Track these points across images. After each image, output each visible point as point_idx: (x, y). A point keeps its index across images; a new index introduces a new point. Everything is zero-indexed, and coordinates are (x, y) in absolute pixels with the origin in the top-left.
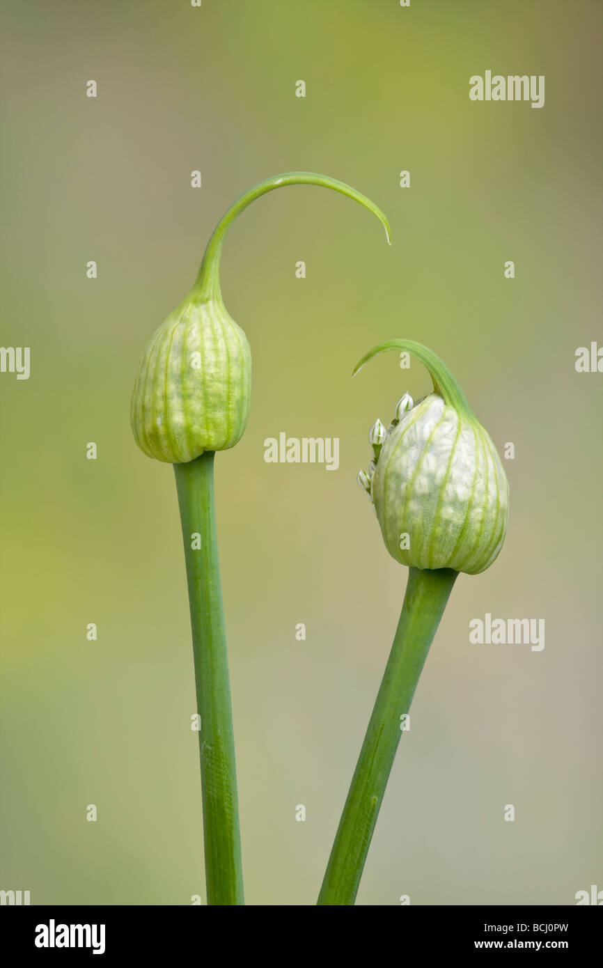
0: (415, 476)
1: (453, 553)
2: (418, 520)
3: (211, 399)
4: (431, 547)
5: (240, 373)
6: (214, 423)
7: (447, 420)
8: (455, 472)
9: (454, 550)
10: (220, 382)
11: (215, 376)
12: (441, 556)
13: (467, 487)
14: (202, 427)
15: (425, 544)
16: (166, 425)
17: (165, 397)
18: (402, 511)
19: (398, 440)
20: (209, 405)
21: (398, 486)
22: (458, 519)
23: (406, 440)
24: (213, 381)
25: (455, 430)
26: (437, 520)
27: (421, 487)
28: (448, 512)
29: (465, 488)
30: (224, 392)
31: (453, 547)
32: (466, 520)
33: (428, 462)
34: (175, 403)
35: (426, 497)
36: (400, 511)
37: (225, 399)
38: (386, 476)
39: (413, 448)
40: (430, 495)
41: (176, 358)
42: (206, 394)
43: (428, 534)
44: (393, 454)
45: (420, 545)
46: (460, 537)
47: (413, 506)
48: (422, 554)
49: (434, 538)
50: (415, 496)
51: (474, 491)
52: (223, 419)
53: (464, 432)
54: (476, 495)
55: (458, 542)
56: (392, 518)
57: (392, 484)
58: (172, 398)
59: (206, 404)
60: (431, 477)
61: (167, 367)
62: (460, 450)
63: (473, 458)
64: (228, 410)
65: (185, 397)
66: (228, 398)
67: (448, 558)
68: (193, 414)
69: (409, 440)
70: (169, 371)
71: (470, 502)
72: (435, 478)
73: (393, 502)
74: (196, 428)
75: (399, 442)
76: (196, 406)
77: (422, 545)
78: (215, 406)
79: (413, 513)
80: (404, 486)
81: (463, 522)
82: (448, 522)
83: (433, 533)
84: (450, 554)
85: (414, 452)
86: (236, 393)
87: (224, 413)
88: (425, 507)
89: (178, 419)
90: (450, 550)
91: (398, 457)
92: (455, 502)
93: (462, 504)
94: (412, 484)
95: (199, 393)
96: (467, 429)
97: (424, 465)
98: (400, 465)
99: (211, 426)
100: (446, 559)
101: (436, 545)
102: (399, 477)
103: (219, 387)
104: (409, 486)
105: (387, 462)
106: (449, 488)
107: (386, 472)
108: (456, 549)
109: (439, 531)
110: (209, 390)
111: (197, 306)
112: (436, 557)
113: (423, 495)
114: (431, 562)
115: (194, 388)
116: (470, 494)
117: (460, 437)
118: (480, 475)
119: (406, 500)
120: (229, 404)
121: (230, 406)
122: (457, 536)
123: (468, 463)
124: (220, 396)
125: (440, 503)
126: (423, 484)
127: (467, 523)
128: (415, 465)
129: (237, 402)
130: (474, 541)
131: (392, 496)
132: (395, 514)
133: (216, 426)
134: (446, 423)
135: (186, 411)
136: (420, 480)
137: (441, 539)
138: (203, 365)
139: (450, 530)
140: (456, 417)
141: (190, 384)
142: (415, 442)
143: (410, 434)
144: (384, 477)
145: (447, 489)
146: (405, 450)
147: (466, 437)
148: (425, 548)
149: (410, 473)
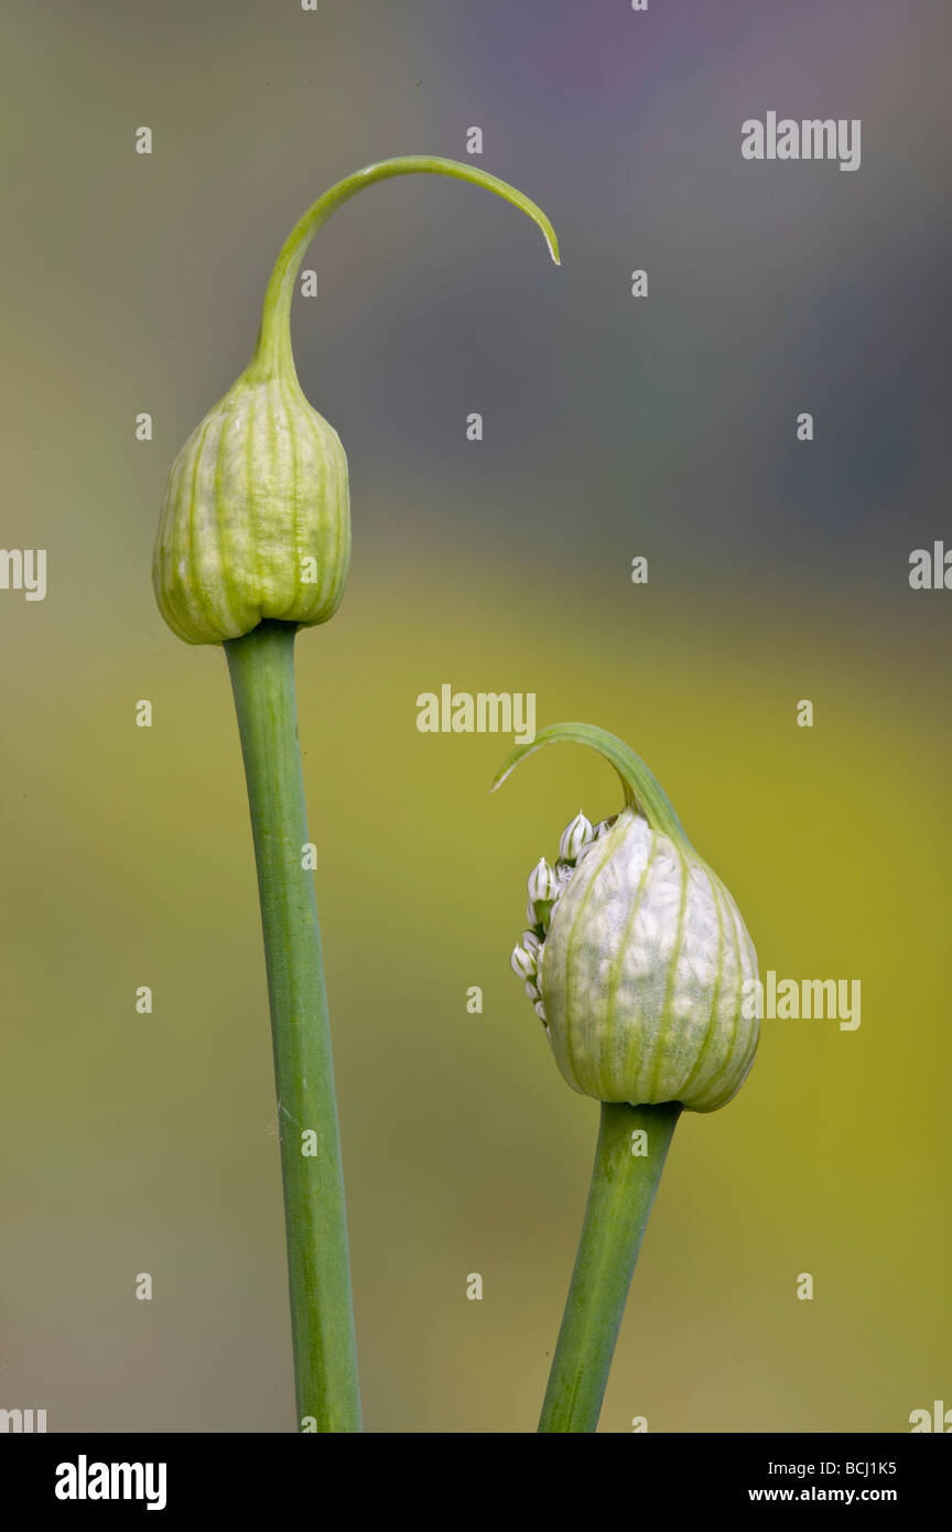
0: (623, 947)
1: (692, 1074)
2: (633, 1022)
3: (265, 525)
4: (657, 1066)
5: (318, 487)
6: (271, 565)
7: (661, 852)
8: (690, 938)
9: (694, 1069)
10: (279, 498)
11: (269, 487)
12: (672, 1080)
13: (711, 962)
14: (250, 571)
15: (647, 1061)
16: (193, 572)
17: (191, 529)
18: (605, 1008)
19: (585, 890)
20: (260, 535)
21: (594, 968)
22: (700, 1018)
23: (599, 890)
24: (267, 496)
25: (678, 870)
26: (667, 1019)
27: (636, 965)
28: (683, 1005)
29: (708, 964)
30: (287, 514)
31: (692, 1064)
32: (711, 1018)
33: (643, 924)
34: (206, 536)
35: (645, 982)
36: (599, 1008)
37: (288, 525)
38: (569, 952)
39: (614, 901)
40: (651, 978)
41: (209, 465)
42: (254, 517)
43: (652, 1044)
44: (579, 914)
45: (636, 1065)
46: (704, 1046)
47: (623, 998)
48: (641, 1078)
49: (662, 1050)
50: (626, 982)
51: (721, 969)
52: (285, 558)
53: (693, 871)
54: (725, 975)
55: (701, 1054)
56: (584, 1021)
57: (582, 963)
58: (202, 529)
59: (256, 534)
60: (652, 947)
61: (194, 482)
62: (692, 901)
63: (714, 915)
64: (296, 544)
65: (222, 524)
66: (295, 526)
67: (684, 1082)
68: (233, 550)
69: (605, 889)
70: (197, 486)
71: (717, 987)
72: (658, 949)
73: (586, 993)
74: (241, 575)
75: (587, 893)
76: (240, 537)
77: (642, 1062)
78: (271, 537)
79: (626, 1011)
80: (604, 966)
81: (708, 1020)
82: (684, 1022)
83: (661, 1042)
84: (687, 1076)
85: (616, 908)
86: (311, 519)
87: (290, 548)
88: (644, 998)
89: (210, 560)
90: (687, 1070)
91: (589, 920)
92: (694, 988)
93: (705, 990)
94: (620, 961)
95: (244, 516)
96: (695, 867)
97: (637, 927)
98: (595, 930)
99: (266, 570)
100: (679, 1085)
101: (665, 1062)
102: (595, 953)
103: (280, 507)
104: (615, 967)
105: (570, 928)
106: (683, 965)
107: (570, 944)
108: (697, 1067)
109: (670, 1037)
110: (261, 511)
111: (251, 388)
112: (664, 1082)
113: (641, 980)
114: (654, 1091)
115: (235, 509)
116: (716, 973)
117: (690, 881)
118: (728, 942)
119: (608, 990)
120: (297, 534)
121: (299, 538)
122: (698, 1044)
123: (709, 922)
124: (279, 522)
125: (670, 990)
126: (638, 960)
127: (714, 1022)
128: (622, 928)
129: (314, 533)
130: (725, 1052)
131: (582, 984)
132: (591, 1014)
133: (275, 570)
134: (661, 858)
135: (223, 547)
136: (632, 954)
137: (674, 1051)
138: (250, 471)
139: (688, 1034)
140: (673, 850)
141: (230, 504)
142: (616, 892)
143: (605, 879)
144: (565, 955)
145: (679, 966)
146: (599, 906)
147: (697, 879)
148: (646, 1067)
149: (614, 944)
